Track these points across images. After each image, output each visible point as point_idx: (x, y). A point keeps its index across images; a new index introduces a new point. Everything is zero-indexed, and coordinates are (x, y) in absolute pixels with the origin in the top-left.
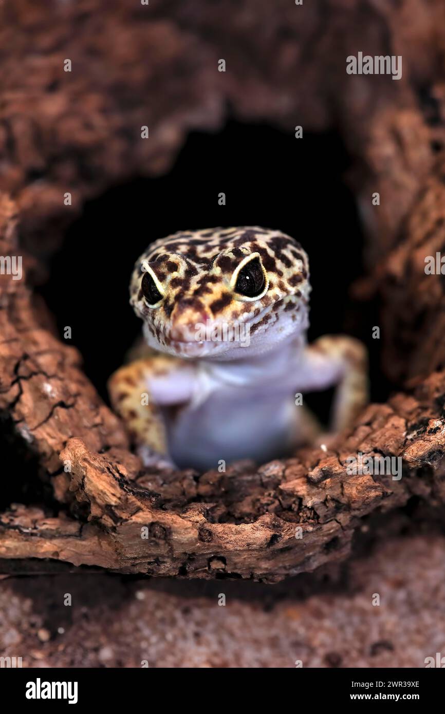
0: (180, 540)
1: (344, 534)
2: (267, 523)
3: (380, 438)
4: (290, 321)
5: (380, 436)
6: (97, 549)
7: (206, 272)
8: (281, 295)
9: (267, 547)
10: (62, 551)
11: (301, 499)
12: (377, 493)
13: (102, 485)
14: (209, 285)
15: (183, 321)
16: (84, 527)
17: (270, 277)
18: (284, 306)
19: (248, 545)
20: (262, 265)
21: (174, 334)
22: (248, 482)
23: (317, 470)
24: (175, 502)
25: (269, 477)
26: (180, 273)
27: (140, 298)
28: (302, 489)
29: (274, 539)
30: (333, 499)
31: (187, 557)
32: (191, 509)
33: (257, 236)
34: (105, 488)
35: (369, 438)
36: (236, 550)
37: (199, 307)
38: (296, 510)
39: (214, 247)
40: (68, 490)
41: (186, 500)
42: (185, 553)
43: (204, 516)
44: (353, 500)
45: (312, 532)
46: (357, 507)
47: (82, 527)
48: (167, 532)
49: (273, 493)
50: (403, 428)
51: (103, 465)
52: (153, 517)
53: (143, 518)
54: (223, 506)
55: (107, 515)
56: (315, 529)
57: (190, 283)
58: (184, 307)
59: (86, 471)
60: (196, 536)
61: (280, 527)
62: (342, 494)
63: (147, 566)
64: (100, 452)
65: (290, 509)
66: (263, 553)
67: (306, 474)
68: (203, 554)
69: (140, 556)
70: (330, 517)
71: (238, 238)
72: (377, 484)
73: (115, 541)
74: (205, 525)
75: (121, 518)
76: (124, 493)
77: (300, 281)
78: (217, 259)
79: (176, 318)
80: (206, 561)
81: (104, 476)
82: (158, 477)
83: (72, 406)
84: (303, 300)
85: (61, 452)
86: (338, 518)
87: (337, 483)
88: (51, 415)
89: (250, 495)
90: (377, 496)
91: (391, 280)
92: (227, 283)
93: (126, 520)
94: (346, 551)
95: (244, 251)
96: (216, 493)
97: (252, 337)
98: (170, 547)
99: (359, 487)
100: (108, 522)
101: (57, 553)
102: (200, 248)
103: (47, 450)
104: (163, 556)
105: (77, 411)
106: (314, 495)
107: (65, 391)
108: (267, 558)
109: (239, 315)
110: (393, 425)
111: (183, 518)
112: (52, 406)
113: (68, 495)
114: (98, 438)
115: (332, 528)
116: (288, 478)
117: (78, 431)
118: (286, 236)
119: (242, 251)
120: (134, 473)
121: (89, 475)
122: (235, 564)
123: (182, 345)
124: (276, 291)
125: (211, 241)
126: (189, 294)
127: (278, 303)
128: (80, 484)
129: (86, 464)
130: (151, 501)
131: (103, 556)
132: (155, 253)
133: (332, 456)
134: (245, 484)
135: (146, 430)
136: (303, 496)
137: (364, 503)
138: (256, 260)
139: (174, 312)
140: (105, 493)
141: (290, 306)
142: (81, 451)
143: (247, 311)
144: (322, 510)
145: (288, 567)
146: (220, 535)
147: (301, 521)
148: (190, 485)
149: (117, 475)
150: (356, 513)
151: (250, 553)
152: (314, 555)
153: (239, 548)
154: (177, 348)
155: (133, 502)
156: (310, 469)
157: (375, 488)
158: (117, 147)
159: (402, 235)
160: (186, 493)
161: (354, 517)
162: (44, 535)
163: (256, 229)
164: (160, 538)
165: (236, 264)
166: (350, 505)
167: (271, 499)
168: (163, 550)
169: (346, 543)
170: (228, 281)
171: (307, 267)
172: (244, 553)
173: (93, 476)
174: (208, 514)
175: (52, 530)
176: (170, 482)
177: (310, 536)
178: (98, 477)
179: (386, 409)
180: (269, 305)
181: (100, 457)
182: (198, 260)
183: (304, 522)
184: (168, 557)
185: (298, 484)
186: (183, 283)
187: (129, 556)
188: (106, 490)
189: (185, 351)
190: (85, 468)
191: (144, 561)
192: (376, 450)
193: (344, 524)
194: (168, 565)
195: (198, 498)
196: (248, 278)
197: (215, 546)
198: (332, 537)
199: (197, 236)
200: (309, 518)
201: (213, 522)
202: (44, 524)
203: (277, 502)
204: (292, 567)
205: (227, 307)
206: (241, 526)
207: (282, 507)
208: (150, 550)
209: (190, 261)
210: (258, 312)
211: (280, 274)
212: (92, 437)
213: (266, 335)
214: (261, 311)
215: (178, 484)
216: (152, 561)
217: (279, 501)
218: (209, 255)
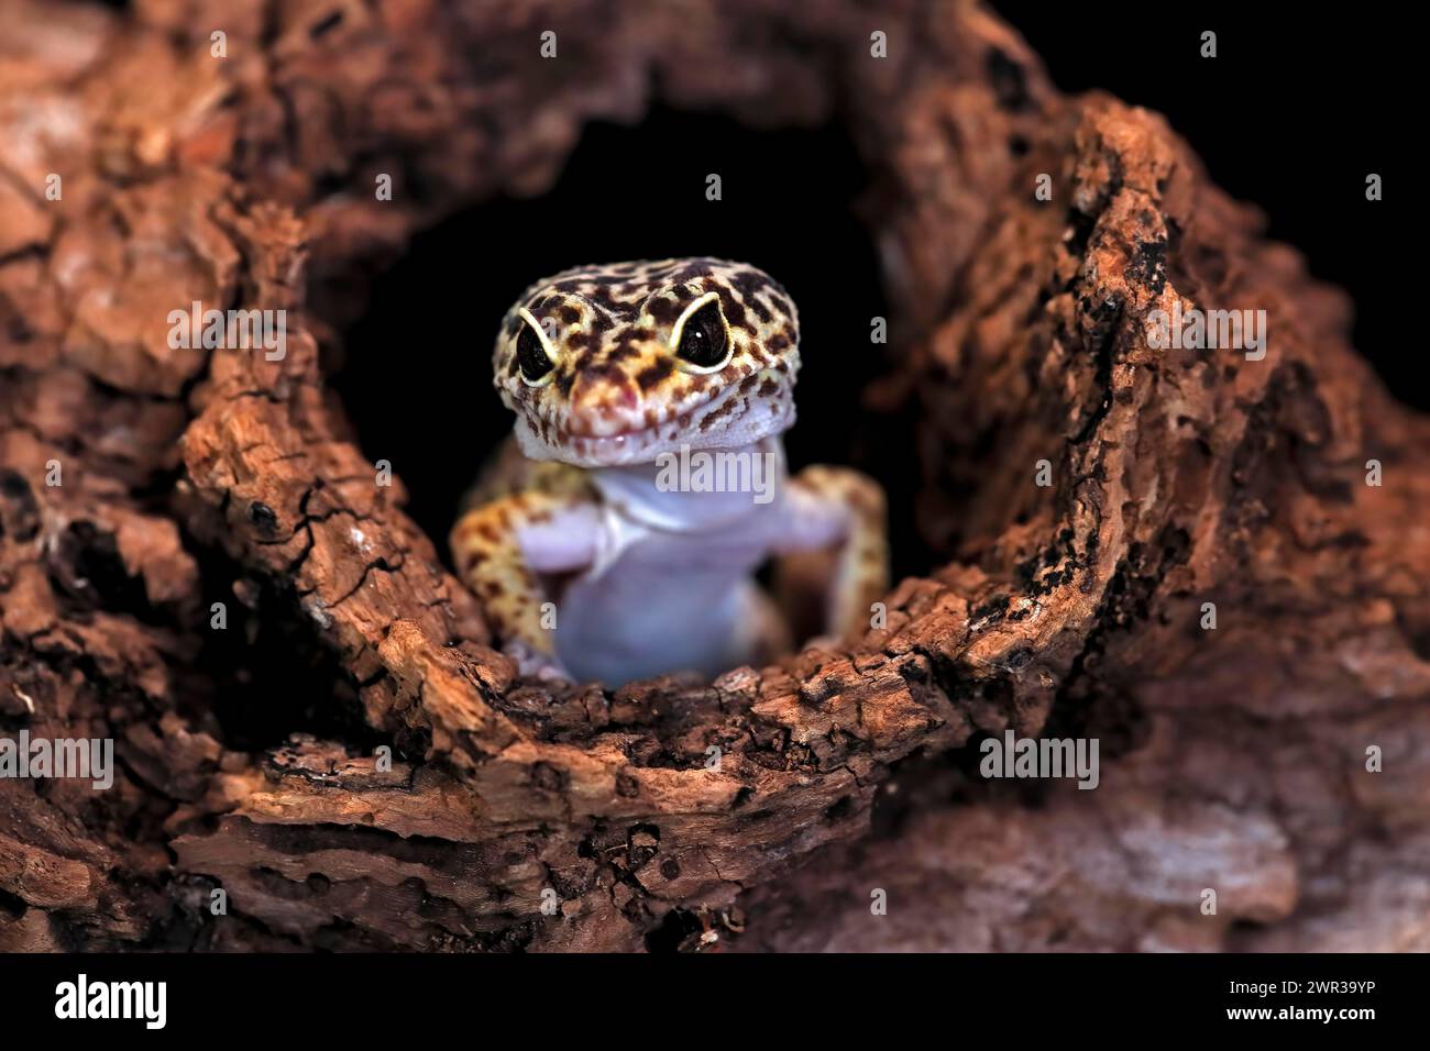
0: (584, 794)
1: (860, 792)
2: (732, 769)
3: (924, 629)
4: (769, 413)
5: (924, 626)
6: (440, 809)
7: (628, 324)
8: (754, 366)
9: (730, 810)
10: (378, 811)
11: (787, 731)
12: (919, 721)
13: (453, 696)
14: (635, 343)
15: (590, 401)
16: (417, 772)
17: (737, 335)
18: (758, 387)
19: (700, 804)
20: (722, 315)
21: (576, 425)
22: (698, 701)
23: (817, 680)
24: (575, 732)
25: (733, 693)
26: (584, 326)
27: (512, 373)
28: (790, 713)
29: (743, 795)
30: (843, 732)
31: (594, 825)
32: (601, 742)
33: (712, 269)
34: (458, 702)
35: (905, 629)
36: (679, 813)
37: (618, 379)
38: (779, 748)
39: (640, 286)
40: (391, 708)
41: (592, 729)
42: (592, 817)
43: (624, 753)
44: (879, 731)
45: (808, 786)
46: (884, 744)
47: (413, 772)
48: (562, 778)
49: (740, 720)
50: (963, 614)
51: (453, 664)
52: (539, 752)
53: (522, 753)
54: (655, 740)
55: (461, 747)
56: (811, 781)
57: (601, 342)
58: (593, 378)
59: (426, 673)
60: (612, 786)
61: (752, 776)
62: (860, 722)
63: (525, 839)
64: (447, 646)
65: (769, 747)
66: (723, 821)
67: (797, 688)
68: (622, 820)
69: (516, 819)
70: (839, 762)
71: (680, 271)
72: (920, 707)
73: (470, 794)
74: (627, 769)
75: (485, 753)
76: (490, 710)
77: (785, 346)
78: (647, 302)
79: (578, 396)
80: (625, 833)
81: (456, 682)
82: (543, 691)
83: (398, 568)
84: (789, 380)
85: (381, 644)
86: (850, 765)
87: (850, 703)
88: (362, 581)
89: (700, 723)
90: (919, 726)
91: (937, 372)
92: (664, 342)
93: (494, 756)
94: (863, 822)
95: (694, 291)
96: (643, 719)
97: (705, 435)
98: (566, 805)
99: (889, 711)
100: (463, 759)
101: (370, 816)
102: (615, 289)
103: (355, 642)
104: (554, 821)
105: (406, 578)
106: (811, 723)
107: (388, 543)
108: (731, 831)
109: (684, 396)
110: (946, 608)
111: (590, 756)
112: (364, 568)
113: (390, 719)
114: (442, 624)
115: (841, 781)
116: (766, 696)
117: (408, 609)
118: (761, 273)
119: (689, 289)
120: (504, 682)
121: (431, 679)
122: (676, 838)
123: (588, 443)
124: (746, 359)
125: (633, 278)
126: (600, 358)
127: (750, 381)
128: (413, 698)
129: (426, 661)
130: (534, 727)
131: (450, 821)
132: (538, 296)
133: (841, 659)
134: (693, 704)
135: (518, 614)
136: (793, 724)
137: (896, 738)
138: (712, 305)
139: (575, 387)
140: (458, 711)
141: (769, 388)
142: (416, 640)
143: (697, 390)
144: (825, 749)
145: (764, 847)
146: (652, 787)
147: (788, 767)
148: (599, 705)
149: (477, 683)
150: (882, 755)
151: (701, 819)
152: (809, 827)
153: (682, 810)
154: (580, 448)
155: (506, 726)
156: (803, 682)
157: (916, 712)
158: (468, 142)
159: (957, 297)
160: (592, 718)
161: (879, 763)
162: (346, 785)
163: (710, 259)
164: (550, 789)
165: (679, 310)
166: (873, 741)
167: (737, 730)
168: (554, 809)
169: (865, 807)
170: (666, 338)
171: (796, 324)
172: (691, 819)
173: (437, 682)
174: (630, 751)
175: (362, 777)
176: (564, 701)
177: (804, 792)
178: (447, 683)
179: (934, 586)
180: (734, 383)
181: (449, 652)
182: (613, 306)
183: (792, 769)
184: (563, 822)
185: (783, 705)
186: (592, 342)
187: (496, 819)
188: (460, 706)
189: (594, 452)
190: (424, 668)
191: (520, 829)
192: (917, 650)
193: (860, 776)
194: (561, 836)
195: (614, 727)
196: (699, 335)
197: (643, 804)
198: (840, 795)
199: (608, 271)
200: (802, 763)
201: (639, 766)
202: (348, 766)
203: (747, 736)
204: (769, 847)
205: (664, 381)
206: (686, 773)
207: (755, 743)
208: (532, 809)
209: (600, 307)
210: (715, 393)
211: (752, 332)
212: (431, 619)
213: (728, 435)
214: (721, 391)
215: (577, 703)
216: (536, 828)
217: (751, 732)
218: (631, 299)
